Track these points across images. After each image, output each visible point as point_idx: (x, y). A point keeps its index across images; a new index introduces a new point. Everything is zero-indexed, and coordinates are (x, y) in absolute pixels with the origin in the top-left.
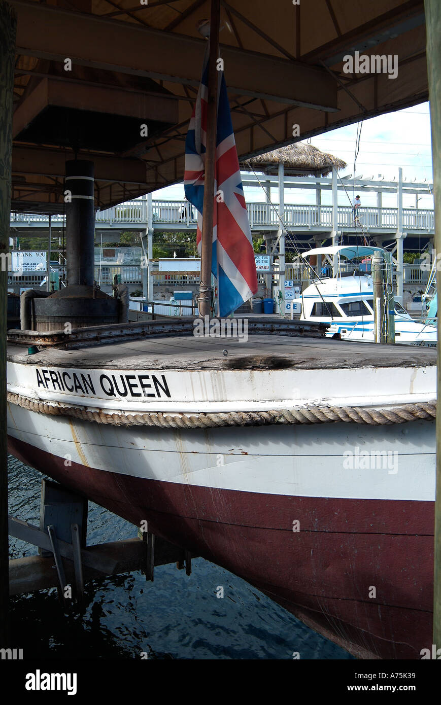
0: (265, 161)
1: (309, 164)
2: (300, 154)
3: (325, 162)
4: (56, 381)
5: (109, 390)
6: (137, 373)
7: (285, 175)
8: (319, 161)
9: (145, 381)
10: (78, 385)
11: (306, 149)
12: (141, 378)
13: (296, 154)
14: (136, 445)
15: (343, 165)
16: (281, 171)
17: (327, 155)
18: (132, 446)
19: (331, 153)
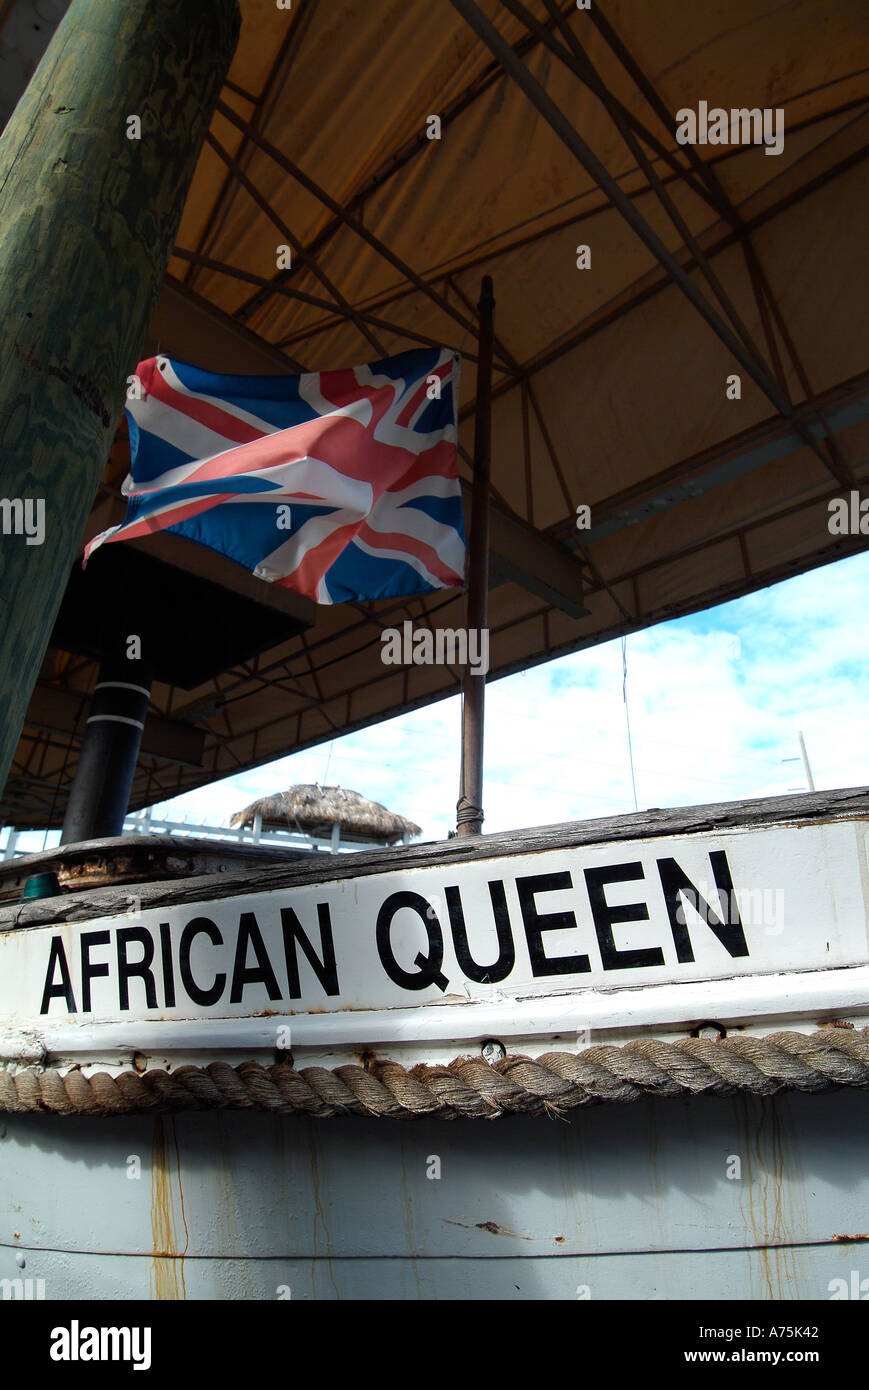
0: (316, 818)
1: (373, 826)
2: (363, 812)
3: (396, 826)
4: (142, 970)
5: (420, 960)
6: (577, 862)
7: (341, 839)
8: (387, 824)
9: (617, 894)
10: (252, 962)
11: (371, 806)
12: (597, 878)
13: (358, 812)
14: (512, 1235)
15: (418, 831)
16: (336, 833)
17: (400, 817)
18: (486, 1243)
19: (403, 815)
